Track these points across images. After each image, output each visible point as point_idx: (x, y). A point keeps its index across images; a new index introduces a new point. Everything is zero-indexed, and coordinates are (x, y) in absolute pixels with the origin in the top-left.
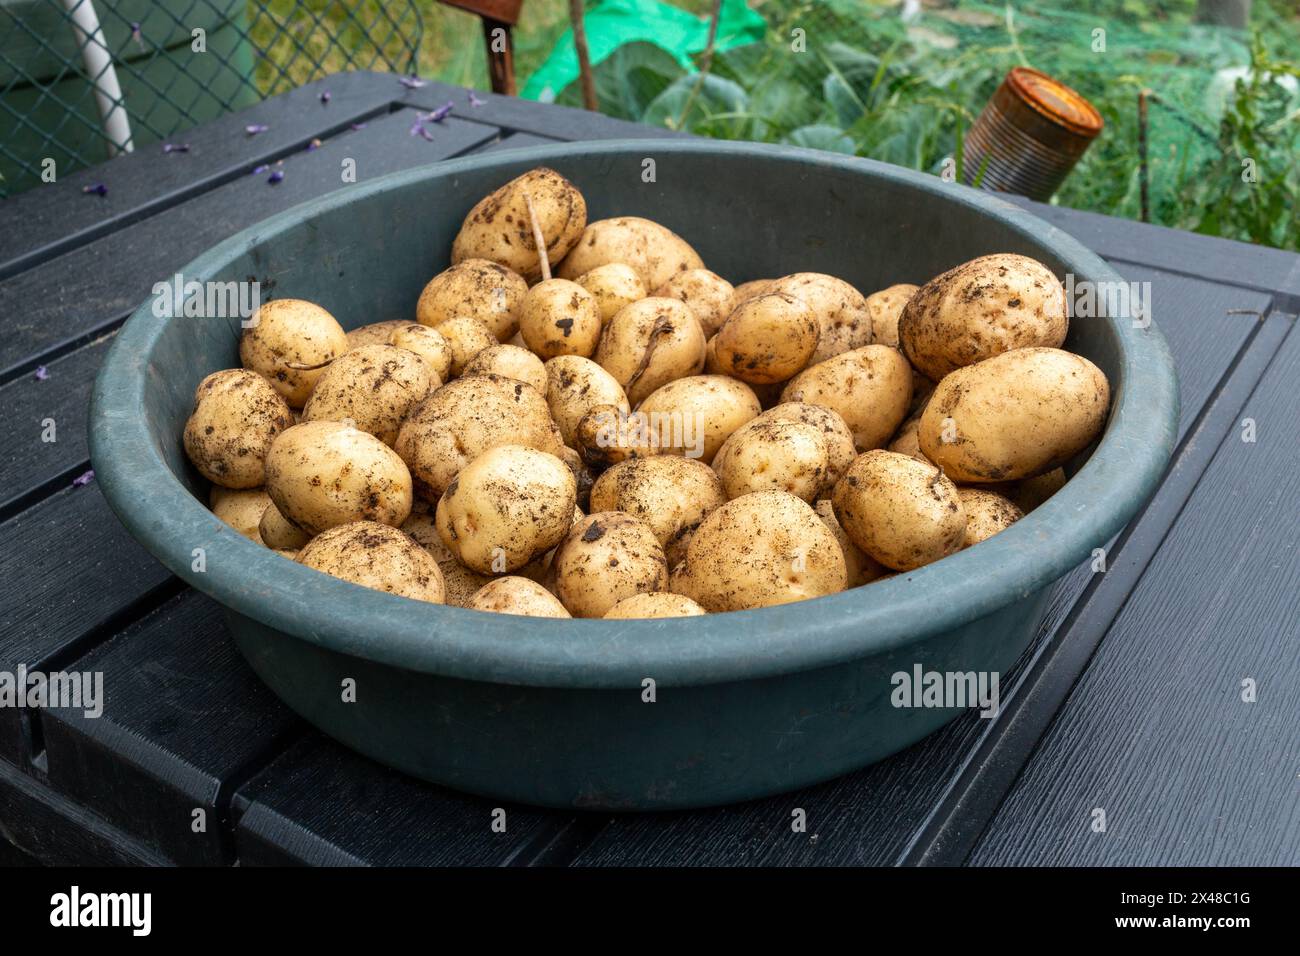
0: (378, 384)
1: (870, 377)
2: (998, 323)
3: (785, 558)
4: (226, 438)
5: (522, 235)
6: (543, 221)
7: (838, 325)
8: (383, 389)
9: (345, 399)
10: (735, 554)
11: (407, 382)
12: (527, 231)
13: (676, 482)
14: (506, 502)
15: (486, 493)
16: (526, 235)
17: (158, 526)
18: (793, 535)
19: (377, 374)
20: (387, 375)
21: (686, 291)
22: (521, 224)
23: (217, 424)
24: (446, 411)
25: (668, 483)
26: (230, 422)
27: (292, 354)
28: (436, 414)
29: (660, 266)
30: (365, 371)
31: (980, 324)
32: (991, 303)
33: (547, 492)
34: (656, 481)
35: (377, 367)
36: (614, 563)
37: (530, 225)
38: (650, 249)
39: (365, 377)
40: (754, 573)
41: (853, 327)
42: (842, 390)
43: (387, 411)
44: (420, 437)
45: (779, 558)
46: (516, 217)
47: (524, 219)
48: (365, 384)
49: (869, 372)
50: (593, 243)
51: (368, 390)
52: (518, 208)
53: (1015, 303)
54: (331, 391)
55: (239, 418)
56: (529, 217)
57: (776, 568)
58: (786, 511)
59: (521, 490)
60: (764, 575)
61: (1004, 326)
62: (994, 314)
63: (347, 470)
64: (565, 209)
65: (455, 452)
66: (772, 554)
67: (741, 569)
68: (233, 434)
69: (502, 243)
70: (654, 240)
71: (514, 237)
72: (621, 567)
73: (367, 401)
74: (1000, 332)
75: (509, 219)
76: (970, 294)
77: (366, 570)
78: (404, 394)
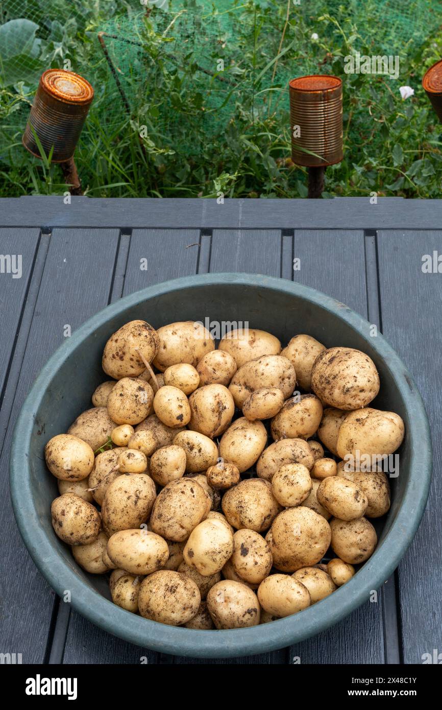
0: (136, 502)
1: (309, 416)
2: (357, 399)
3: (312, 538)
4: (80, 535)
5: (139, 365)
6: (147, 357)
7: (283, 379)
8: (138, 503)
9: (125, 512)
10: (294, 542)
11: (146, 496)
12: (141, 362)
13: (258, 504)
14: (214, 557)
15: (207, 556)
16: (140, 363)
17: (102, 620)
18: (313, 530)
19: (134, 498)
20: (138, 497)
21: (214, 368)
22: (138, 361)
23: (74, 531)
24: (172, 515)
25: (256, 506)
26: (79, 529)
27: (76, 469)
28: (169, 518)
29: (196, 348)
30: (128, 498)
31: (350, 401)
32: (353, 393)
33: (226, 546)
34: (251, 507)
35: (133, 495)
36: (256, 563)
37: (142, 361)
38: (190, 343)
39: (129, 501)
40: (303, 547)
41: (289, 378)
42: (300, 424)
43: (142, 510)
44: (165, 528)
45: (310, 539)
46: (135, 358)
47: (139, 359)
48: (131, 504)
49: (308, 414)
50: (165, 347)
51: (133, 506)
52: (134, 354)
53: (362, 390)
54: (118, 510)
55: (82, 527)
56: (140, 357)
57: (310, 543)
58: (308, 521)
59: (218, 550)
60: (306, 547)
61: (359, 400)
62: (355, 396)
63: (149, 559)
64: (154, 346)
65: (181, 529)
66: (307, 538)
67: (298, 547)
68: (82, 533)
69: (131, 368)
70: (190, 338)
71: (135, 365)
72: (259, 564)
73: (134, 511)
74: (359, 402)
75: (132, 359)
76: (345, 391)
77: (176, 603)
78: (146, 501)
